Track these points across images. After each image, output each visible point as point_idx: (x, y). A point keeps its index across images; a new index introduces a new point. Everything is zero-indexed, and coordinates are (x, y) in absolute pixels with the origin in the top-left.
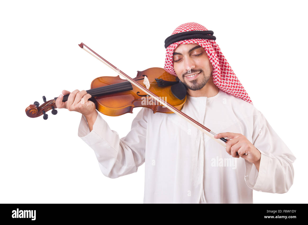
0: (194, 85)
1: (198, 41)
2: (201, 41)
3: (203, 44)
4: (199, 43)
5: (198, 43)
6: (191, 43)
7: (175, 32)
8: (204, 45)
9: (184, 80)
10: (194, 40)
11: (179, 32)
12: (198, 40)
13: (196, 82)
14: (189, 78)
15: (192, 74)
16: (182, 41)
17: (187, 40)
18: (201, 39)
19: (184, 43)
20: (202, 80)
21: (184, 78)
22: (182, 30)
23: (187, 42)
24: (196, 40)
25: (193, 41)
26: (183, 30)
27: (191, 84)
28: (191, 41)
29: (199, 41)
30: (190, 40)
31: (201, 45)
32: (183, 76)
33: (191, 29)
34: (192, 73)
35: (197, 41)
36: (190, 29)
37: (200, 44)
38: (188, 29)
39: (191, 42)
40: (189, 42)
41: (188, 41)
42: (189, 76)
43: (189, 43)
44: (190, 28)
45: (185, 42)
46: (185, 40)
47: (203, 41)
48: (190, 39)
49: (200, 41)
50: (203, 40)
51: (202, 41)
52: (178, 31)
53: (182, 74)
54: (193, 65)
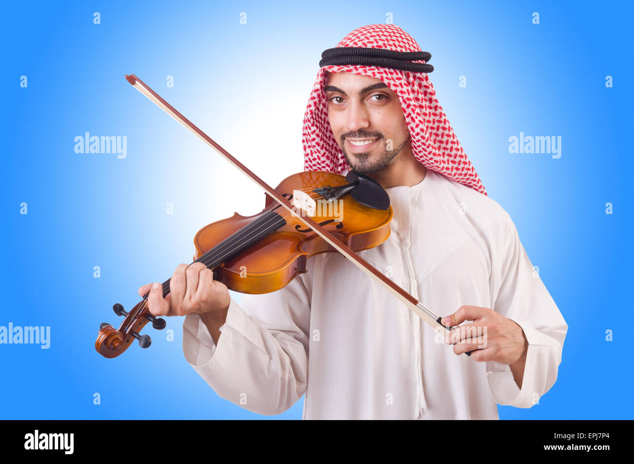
0: (360, 164)
1: (384, 75)
2: (391, 73)
3: (394, 83)
4: (385, 79)
5: (382, 79)
6: (369, 76)
7: (346, 40)
8: (395, 85)
9: (344, 147)
10: (376, 71)
11: (351, 45)
12: (385, 72)
13: (367, 158)
14: (354, 146)
15: (360, 139)
16: (351, 67)
17: (361, 67)
18: (392, 70)
19: (355, 72)
20: (380, 156)
21: (343, 143)
22: (359, 41)
23: (361, 70)
24: (382, 70)
25: (372, 71)
26: (361, 42)
27: (355, 161)
28: (369, 70)
29: (387, 74)
30: (368, 68)
31: (389, 84)
32: (343, 138)
33: (377, 43)
34: (359, 137)
35: (382, 75)
36: (375, 43)
37: (386, 82)
38: (371, 42)
39: (370, 73)
40: (365, 71)
41: (364, 69)
42: (353, 141)
43: (363, 74)
44: (376, 40)
45: (357, 69)
46: (358, 66)
47: (395, 76)
48: (370, 66)
49: (390, 76)
50: (397, 74)
51: (395, 74)
52: (351, 42)
53: (341, 133)
54: (364, 120)
